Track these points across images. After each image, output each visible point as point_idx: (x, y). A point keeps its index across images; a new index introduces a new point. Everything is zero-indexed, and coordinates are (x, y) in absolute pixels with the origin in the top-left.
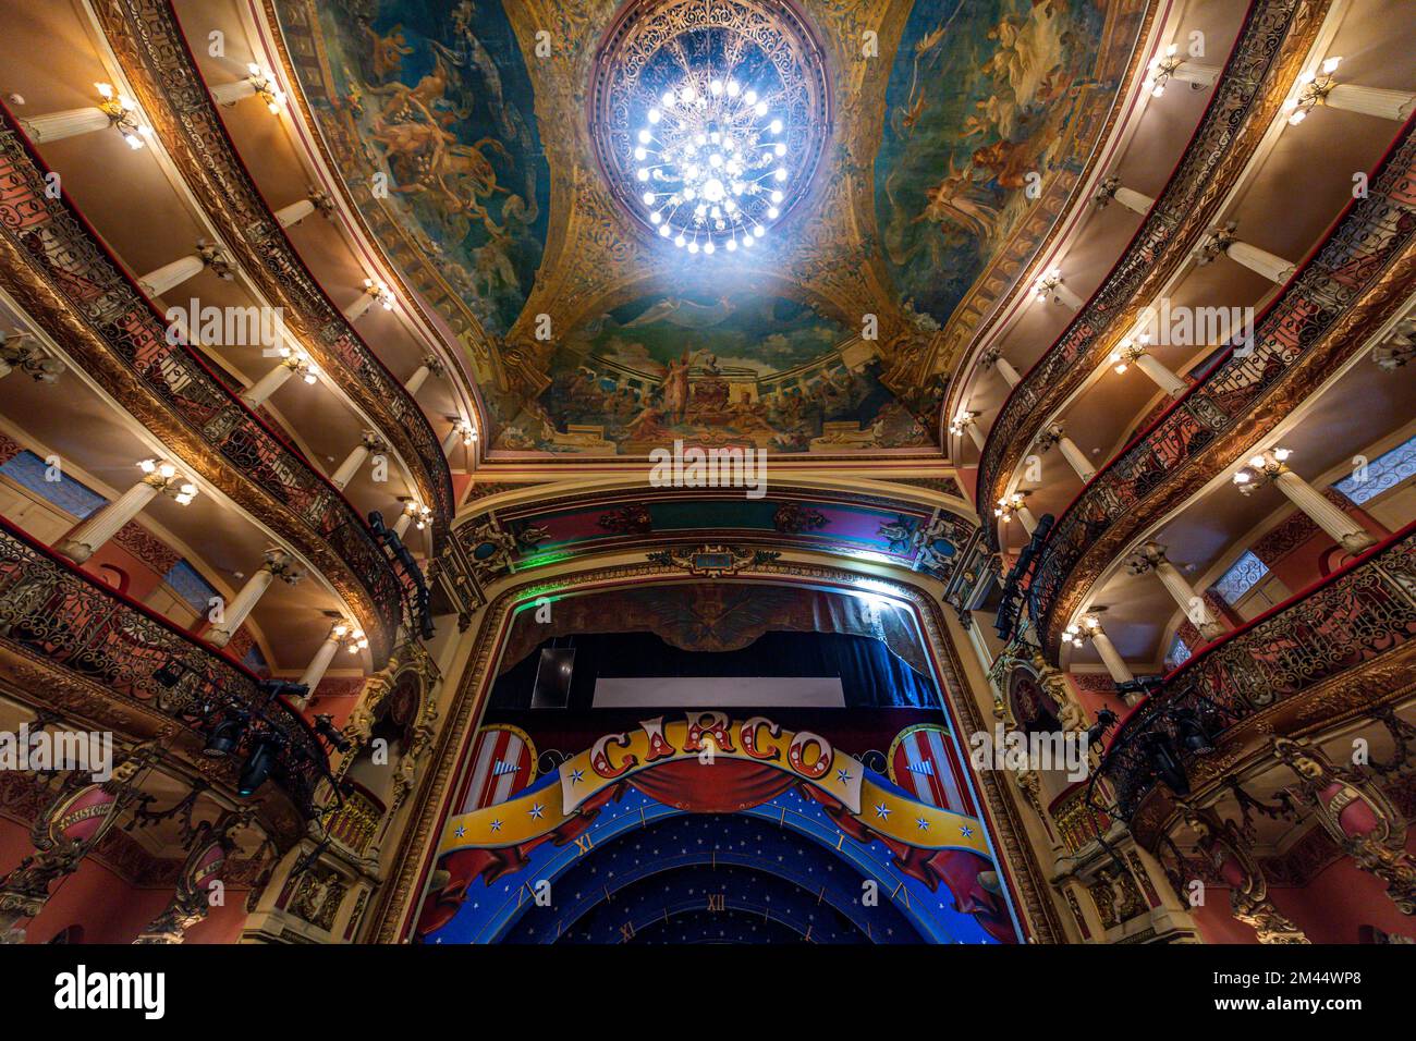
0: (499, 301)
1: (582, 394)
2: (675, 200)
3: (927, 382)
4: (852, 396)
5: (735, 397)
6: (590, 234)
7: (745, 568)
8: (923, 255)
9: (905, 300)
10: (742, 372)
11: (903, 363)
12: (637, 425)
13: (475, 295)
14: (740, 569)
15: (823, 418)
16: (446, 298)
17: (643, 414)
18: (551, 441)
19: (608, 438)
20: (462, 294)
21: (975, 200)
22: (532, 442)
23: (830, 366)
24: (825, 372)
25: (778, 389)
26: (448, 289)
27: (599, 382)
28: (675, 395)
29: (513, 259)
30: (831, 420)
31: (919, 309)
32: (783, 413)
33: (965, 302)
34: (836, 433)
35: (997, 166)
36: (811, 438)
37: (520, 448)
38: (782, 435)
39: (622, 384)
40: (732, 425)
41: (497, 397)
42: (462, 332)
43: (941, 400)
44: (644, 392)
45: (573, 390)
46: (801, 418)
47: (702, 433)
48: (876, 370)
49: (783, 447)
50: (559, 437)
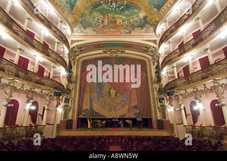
0: (70, 5)
1: (88, 22)
3: (154, 21)
4: (140, 23)
5: (118, 23)
7: (119, 54)
9: (152, 5)
10: (119, 18)
11: (150, 17)
13: (66, 4)
15: (134, 27)
16: (60, 6)
17: (100, 26)
18: (83, 31)
19: (94, 30)
20: (63, 4)
22: (80, 31)
23: (137, 17)
24: (135, 18)
25: (126, 21)
26: (60, 4)
27: (91, 19)
28: (106, 22)
30: (136, 27)
31: (155, 7)
32: (127, 26)
33: (163, 7)
34: (137, 30)
36: (132, 31)
37: (78, 32)
38: (127, 30)
39: (96, 20)
42: (64, 12)
43: (157, 25)
44: (100, 21)
45: (86, 21)
46: (130, 27)
47: (112, 30)
48: (145, 18)
49: (127, 33)
50: (85, 30)
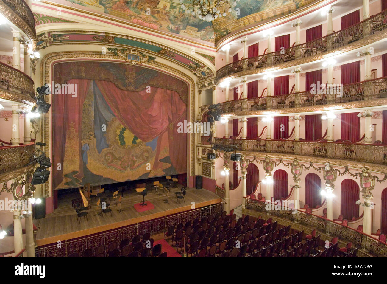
3: (224, 29)
14: (143, 62)
15: (188, 24)
34: (190, 30)
36: (181, 29)
38: (172, 25)
47: (143, 15)
49: (171, 30)
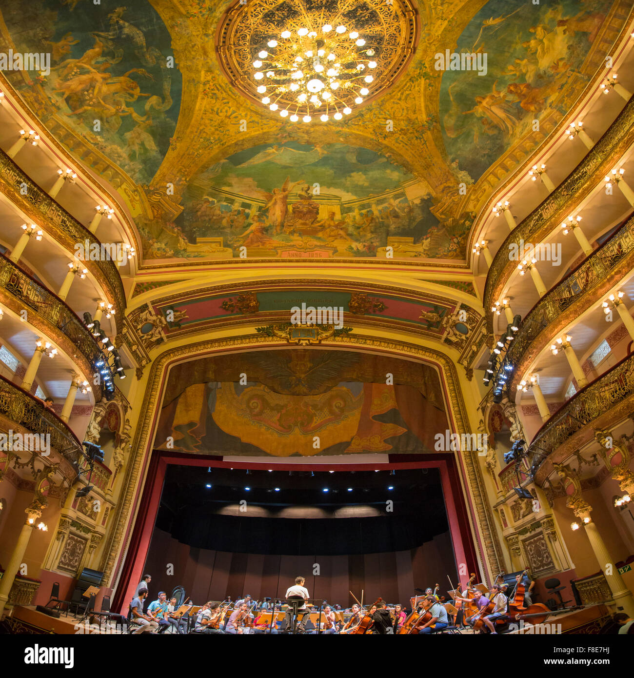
0: (144, 162)
1: (206, 215)
2: (282, 89)
3: (462, 216)
4: (410, 219)
5: (323, 215)
6: (212, 110)
7: (327, 338)
8: (468, 135)
9: (453, 160)
10: (329, 198)
11: (447, 200)
12: (248, 235)
13: (127, 161)
15: (388, 233)
16: (108, 167)
17: (253, 228)
18: (185, 250)
19: (226, 245)
20: (118, 162)
21: (506, 111)
22: (172, 252)
23: (396, 197)
24: (392, 201)
25: (356, 211)
26: (109, 161)
27: (218, 206)
28: (276, 214)
29: (153, 133)
30: (395, 235)
31: (461, 168)
32: (359, 228)
33: (491, 169)
34: (397, 245)
35: (522, 96)
36: (378, 247)
37: (164, 257)
38: (357, 244)
39: (236, 206)
40: (320, 235)
41: (146, 224)
42: (120, 186)
43: (469, 229)
44: (253, 212)
45: (199, 213)
46: (372, 232)
47: (297, 240)
48: (428, 203)
49: (358, 253)
50: (191, 248)
